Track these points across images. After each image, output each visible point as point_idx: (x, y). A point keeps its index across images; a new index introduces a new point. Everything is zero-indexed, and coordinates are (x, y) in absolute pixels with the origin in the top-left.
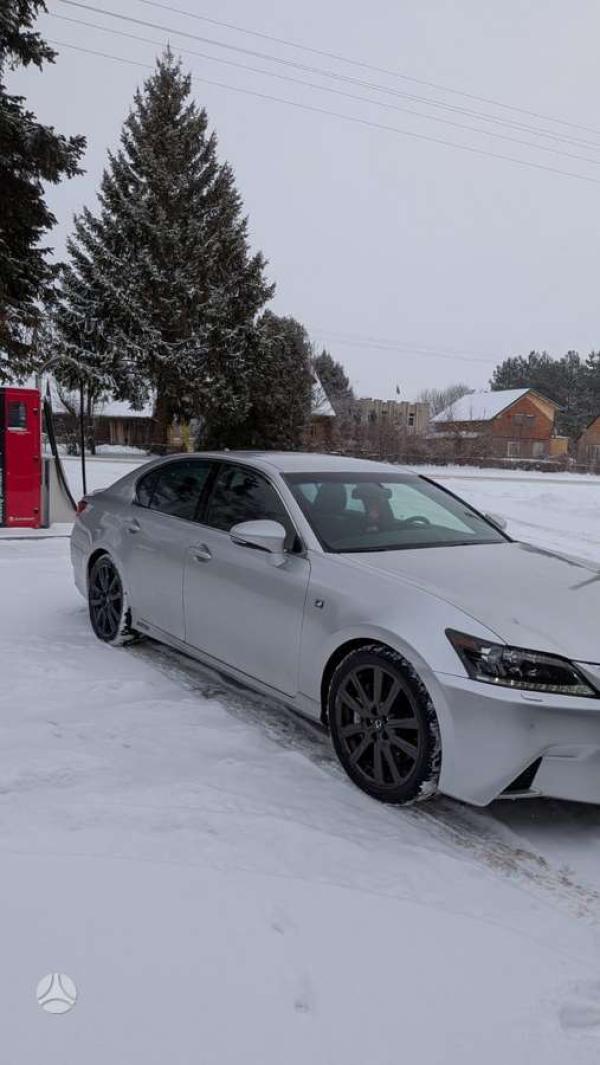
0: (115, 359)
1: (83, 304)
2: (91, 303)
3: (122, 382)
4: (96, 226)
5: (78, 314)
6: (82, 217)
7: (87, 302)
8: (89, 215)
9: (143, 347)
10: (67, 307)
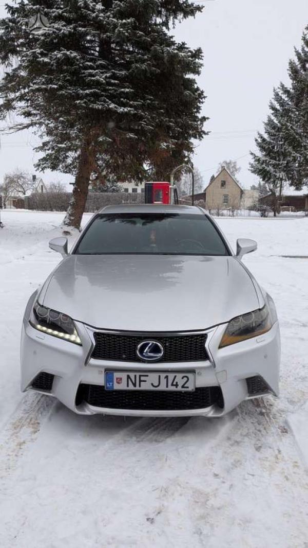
0: (287, 163)
1: (275, 135)
2: (279, 134)
3: (290, 176)
4: (286, 91)
5: (272, 141)
6: (279, 88)
7: (277, 134)
8: (283, 86)
9: (301, 154)
10: (267, 138)
